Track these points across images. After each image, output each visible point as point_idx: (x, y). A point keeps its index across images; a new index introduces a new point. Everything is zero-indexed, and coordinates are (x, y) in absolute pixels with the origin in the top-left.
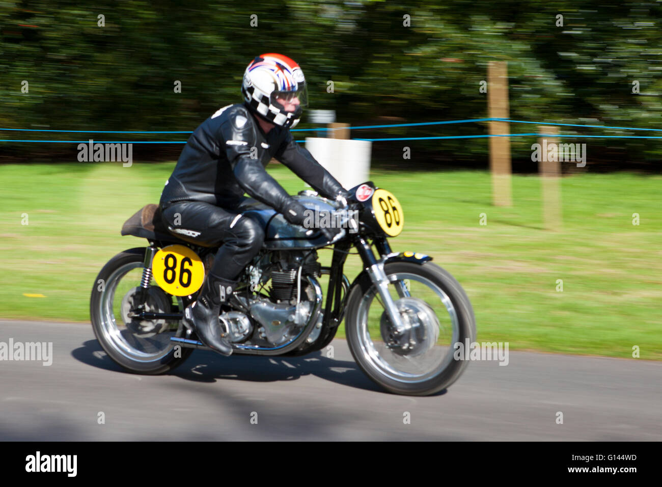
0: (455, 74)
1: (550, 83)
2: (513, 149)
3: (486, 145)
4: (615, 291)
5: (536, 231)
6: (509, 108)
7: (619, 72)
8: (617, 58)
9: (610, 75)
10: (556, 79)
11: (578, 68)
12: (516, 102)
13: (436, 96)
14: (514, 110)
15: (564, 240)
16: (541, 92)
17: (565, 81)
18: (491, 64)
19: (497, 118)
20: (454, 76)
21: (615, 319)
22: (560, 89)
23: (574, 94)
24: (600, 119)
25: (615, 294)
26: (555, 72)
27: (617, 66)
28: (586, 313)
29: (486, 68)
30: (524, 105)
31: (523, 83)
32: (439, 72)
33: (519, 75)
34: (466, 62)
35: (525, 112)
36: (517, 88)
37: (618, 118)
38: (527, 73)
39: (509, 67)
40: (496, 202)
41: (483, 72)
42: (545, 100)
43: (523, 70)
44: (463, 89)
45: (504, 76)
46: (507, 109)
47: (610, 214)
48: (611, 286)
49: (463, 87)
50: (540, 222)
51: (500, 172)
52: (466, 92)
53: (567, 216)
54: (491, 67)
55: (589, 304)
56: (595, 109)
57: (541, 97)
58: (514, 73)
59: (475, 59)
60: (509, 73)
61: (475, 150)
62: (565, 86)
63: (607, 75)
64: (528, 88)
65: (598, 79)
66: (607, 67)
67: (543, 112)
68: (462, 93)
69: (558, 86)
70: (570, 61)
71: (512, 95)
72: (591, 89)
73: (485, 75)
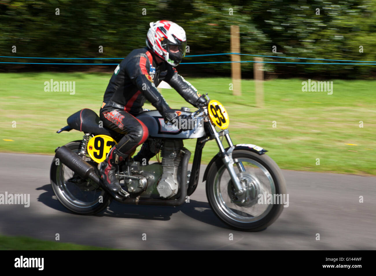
0: (215, 31)
1: (260, 35)
2: (242, 67)
3: (230, 65)
4: (288, 137)
5: (253, 108)
6: (240, 48)
7: (292, 30)
8: (292, 23)
9: (289, 32)
10: (263, 33)
11: (274, 28)
12: (243, 45)
13: (206, 41)
14: (243, 49)
15: (265, 112)
16: (256, 40)
17: (267, 35)
18: (232, 27)
19: (235, 53)
20: (214, 32)
21: (286, 151)
22: (265, 38)
23: (272, 41)
24: (284, 53)
25: (287, 138)
26: (263, 30)
27: (292, 27)
28: (273, 148)
29: (230, 28)
30: (249, 46)
31: (248, 35)
32: (207, 30)
33: (245, 32)
34: (220, 25)
35: (249, 49)
36: (245, 38)
37: (292, 52)
38: (249, 31)
39: (240, 28)
40: (234, 93)
41: (229, 30)
42: (258, 43)
43: (248, 29)
44: (219, 38)
45: (238, 32)
46: (239, 49)
47: (288, 99)
48: (286, 135)
49: (218, 37)
50: (254, 103)
51: (236, 78)
52: (220, 39)
53: (267, 100)
54: (232, 28)
55: (275, 144)
56: (282, 48)
57: (256, 42)
58: (243, 30)
59: (224, 24)
60: (240, 31)
61: (225, 67)
62: (267, 37)
63: (287, 31)
64: (249, 38)
65: (283, 33)
66: (287, 28)
67: (257, 49)
68: (219, 40)
69: (264, 37)
70: (270, 25)
71: (242, 41)
72: (279, 38)
73: (229, 31)
